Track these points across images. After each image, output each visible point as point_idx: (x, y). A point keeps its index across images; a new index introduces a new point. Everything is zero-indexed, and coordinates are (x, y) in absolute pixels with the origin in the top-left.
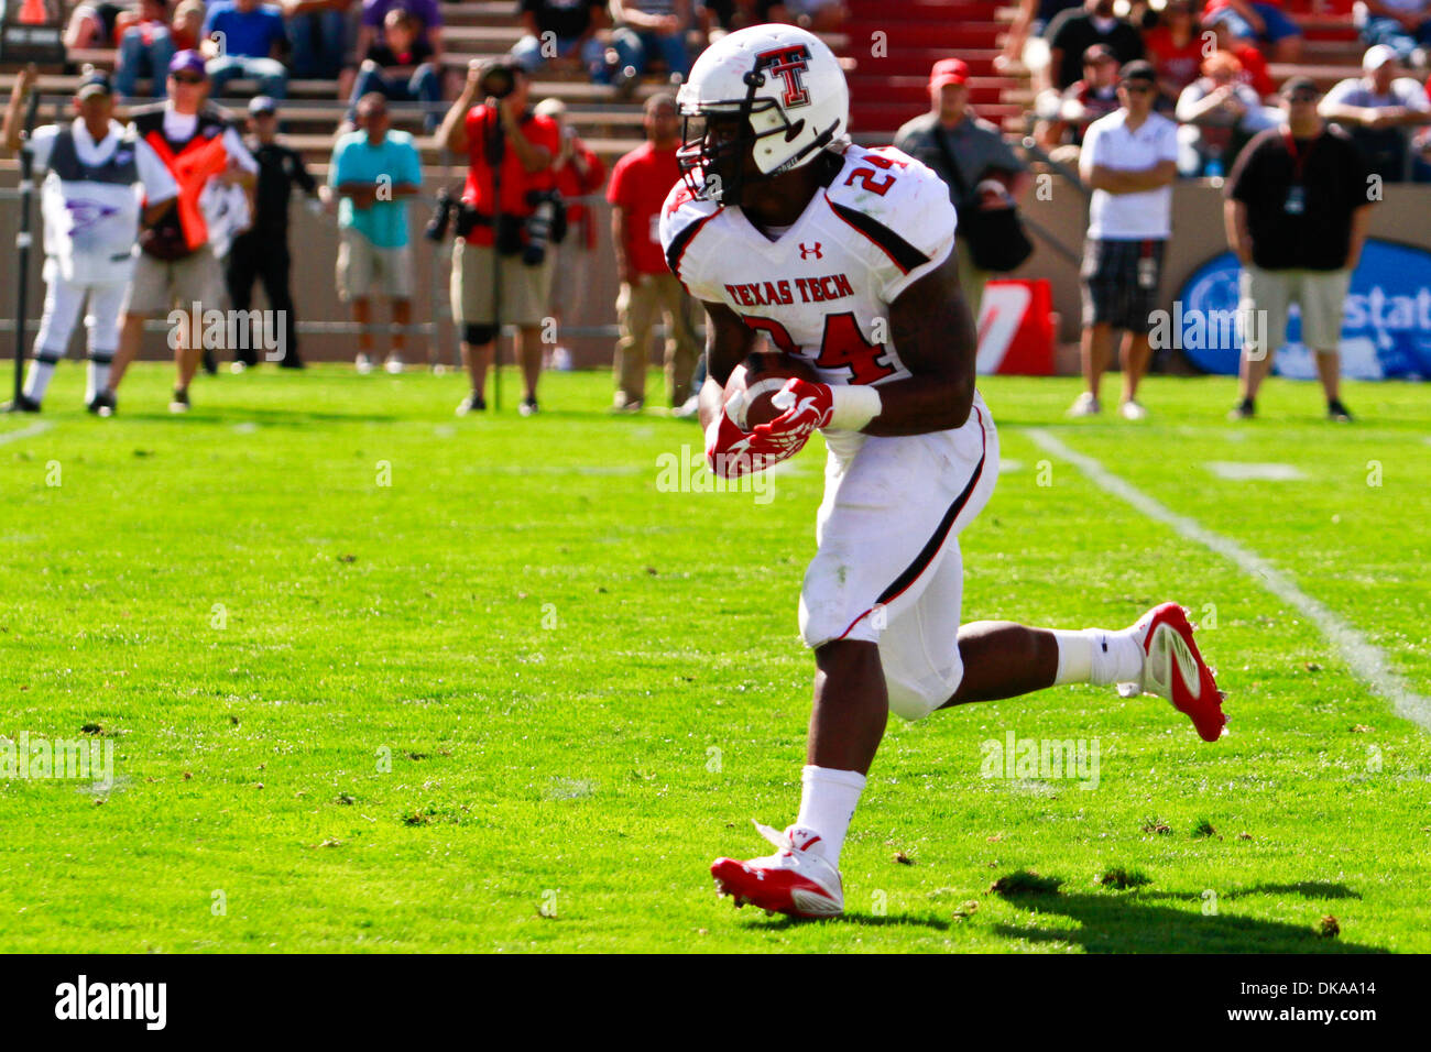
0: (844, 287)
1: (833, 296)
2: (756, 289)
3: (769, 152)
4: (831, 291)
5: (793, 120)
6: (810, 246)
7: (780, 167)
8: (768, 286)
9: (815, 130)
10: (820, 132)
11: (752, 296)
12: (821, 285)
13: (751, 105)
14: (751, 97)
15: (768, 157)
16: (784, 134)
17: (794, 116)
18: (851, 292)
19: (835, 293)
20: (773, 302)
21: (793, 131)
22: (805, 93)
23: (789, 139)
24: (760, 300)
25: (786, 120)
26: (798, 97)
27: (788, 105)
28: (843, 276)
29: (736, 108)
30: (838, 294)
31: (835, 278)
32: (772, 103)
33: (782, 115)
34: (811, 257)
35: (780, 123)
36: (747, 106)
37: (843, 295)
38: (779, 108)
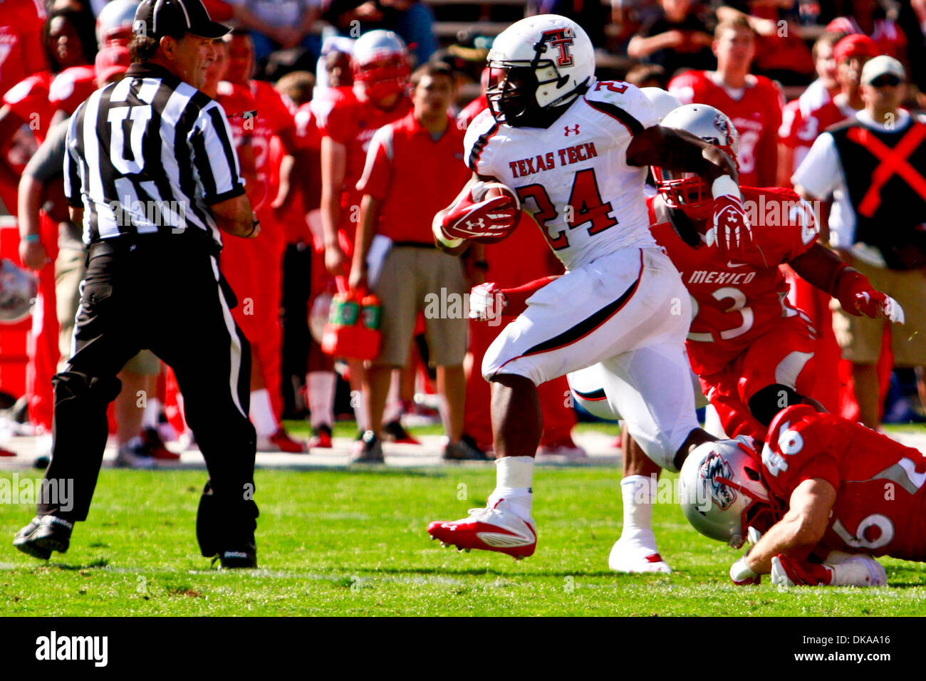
0: (592, 151)
1: (583, 158)
2: (530, 162)
3: (546, 94)
4: (583, 155)
5: (563, 75)
6: (572, 127)
7: (551, 104)
8: (539, 158)
9: (575, 82)
10: (578, 83)
11: (527, 168)
12: (576, 151)
13: (537, 63)
14: (537, 59)
15: (545, 97)
16: (556, 83)
17: (563, 72)
18: (595, 155)
19: (585, 156)
20: (541, 169)
21: (562, 81)
22: (571, 58)
23: (559, 86)
24: (532, 171)
25: (559, 75)
26: (566, 60)
27: (560, 65)
28: (592, 144)
29: (528, 65)
30: (587, 156)
31: (586, 145)
32: (550, 63)
33: (557, 72)
34: (572, 134)
35: (554, 76)
36: (535, 63)
37: (590, 157)
38: (555, 67)
